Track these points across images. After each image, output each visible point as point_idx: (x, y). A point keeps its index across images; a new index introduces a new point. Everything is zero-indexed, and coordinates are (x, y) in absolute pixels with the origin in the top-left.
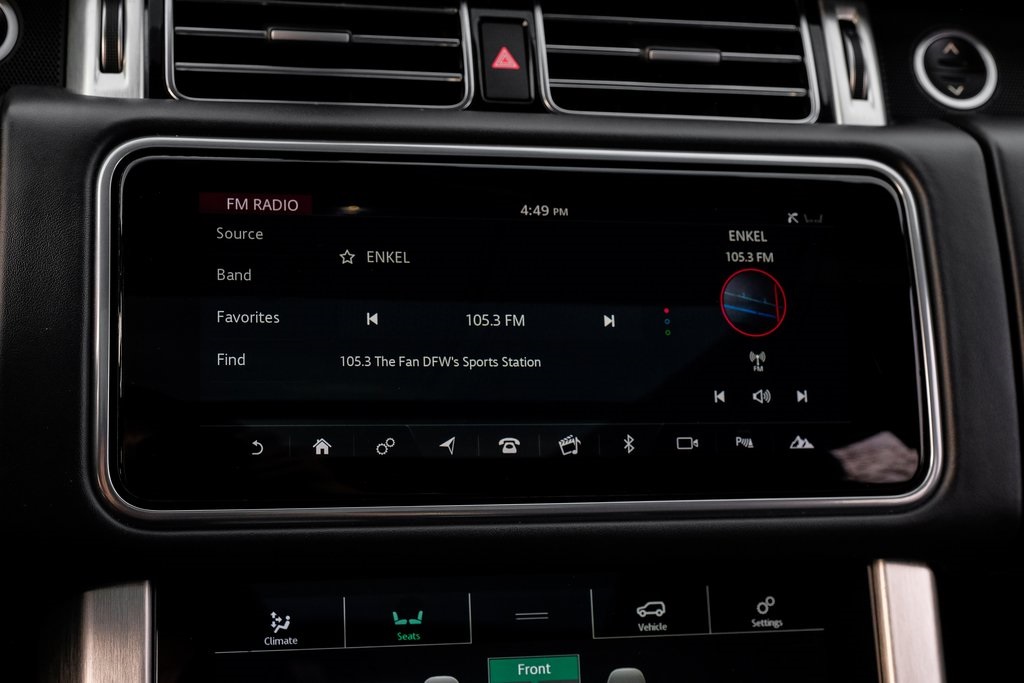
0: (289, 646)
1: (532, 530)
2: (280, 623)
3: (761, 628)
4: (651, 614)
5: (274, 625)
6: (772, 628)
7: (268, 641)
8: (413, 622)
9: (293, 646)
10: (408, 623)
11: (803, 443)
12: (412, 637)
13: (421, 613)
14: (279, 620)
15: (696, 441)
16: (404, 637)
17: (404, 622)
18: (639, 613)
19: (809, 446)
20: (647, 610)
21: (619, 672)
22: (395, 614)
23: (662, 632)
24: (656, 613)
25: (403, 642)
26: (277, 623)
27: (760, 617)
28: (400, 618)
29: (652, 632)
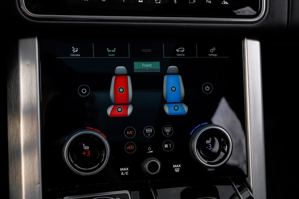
0: (77, 57)
1: (147, 24)
2: (75, 50)
3: (211, 56)
4: (180, 51)
5: (73, 50)
6: (214, 56)
7: (72, 55)
8: (113, 51)
9: (79, 57)
10: (111, 51)
11: (225, 3)
12: (112, 55)
13: (115, 49)
14: (75, 49)
15: (195, 1)
16: (110, 55)
17: (110, 51)
18: (177, 51)
19: (227, 3)
20: (179, 50)
21: (171, 67)
22: (108, 49)
23: (183, 56)
24: (182, 51)
25: (110, 56)
26: (74, 50)
27: (211, 53)
28: (109, 50)
29: (180, 56)
